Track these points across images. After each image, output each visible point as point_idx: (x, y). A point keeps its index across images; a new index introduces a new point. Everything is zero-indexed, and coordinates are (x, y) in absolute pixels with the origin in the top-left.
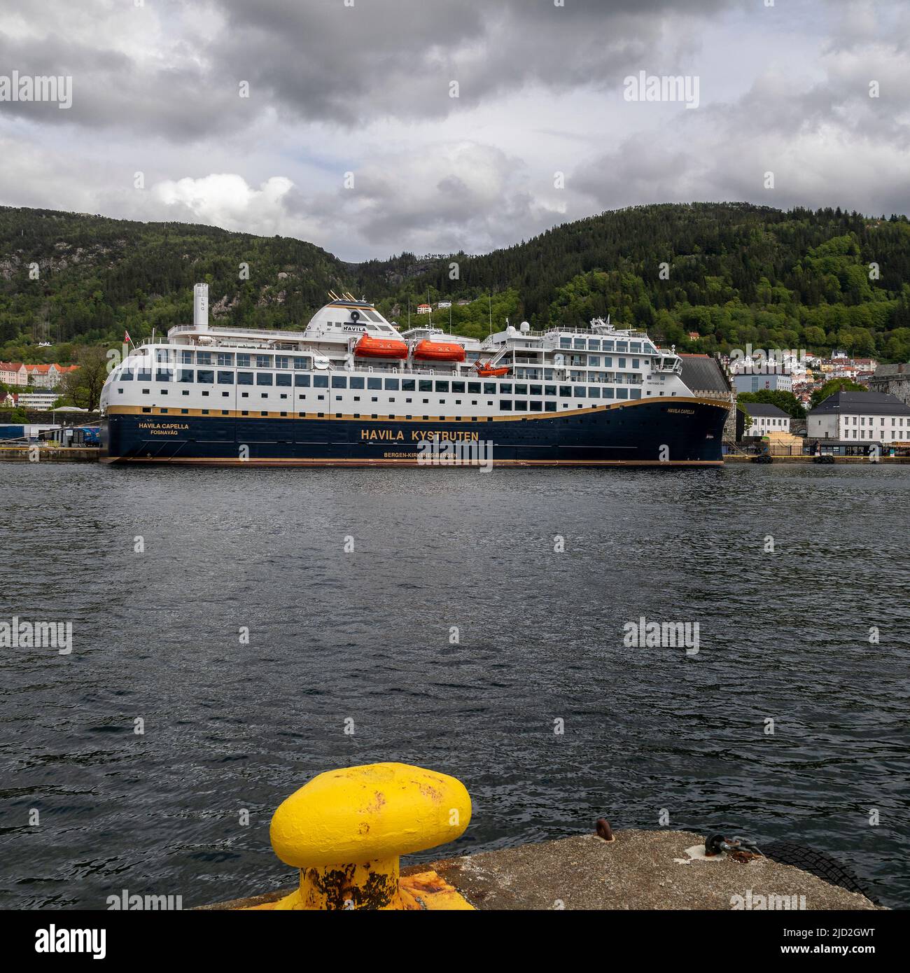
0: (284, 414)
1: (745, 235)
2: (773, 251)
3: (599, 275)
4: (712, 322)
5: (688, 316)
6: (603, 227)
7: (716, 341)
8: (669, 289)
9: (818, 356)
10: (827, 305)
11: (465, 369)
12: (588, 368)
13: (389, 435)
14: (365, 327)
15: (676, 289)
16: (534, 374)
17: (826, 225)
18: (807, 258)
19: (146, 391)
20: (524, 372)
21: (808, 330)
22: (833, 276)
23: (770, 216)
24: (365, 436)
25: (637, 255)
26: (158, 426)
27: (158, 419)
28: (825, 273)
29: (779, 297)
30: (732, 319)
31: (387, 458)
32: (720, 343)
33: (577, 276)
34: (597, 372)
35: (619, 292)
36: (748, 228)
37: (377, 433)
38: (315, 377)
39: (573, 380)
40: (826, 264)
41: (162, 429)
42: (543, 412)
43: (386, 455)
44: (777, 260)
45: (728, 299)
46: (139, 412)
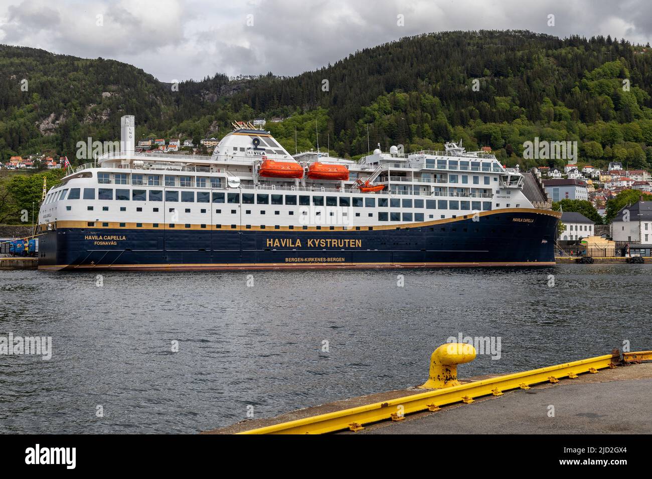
0: (203, 226)
1: (529, 60)
2: (554, 74)
3: (401, 96)
4: (503, 138)
5: (481, 132)
6: (402, 52)
7: (506, 155)
8: (463, 108)
9: (597, 167)
10: (602, 122)
11: (348, 186)
12: (449, 184)
13: (289, 243)
14: (264, 152)
15: (469, 108)
16: (404, 190)
17: (599, 51)
18: (584, 80)
19: (90, 208)
20: (397, 188)
21: (587, 144)
22: (607, 96)
23: (549, 43)
24: (270, 244)
25: (433, 77)
26: (101, 238)
27: (100, 232)
28: (600, 94)
29: (560, 115)
30: (520, 135)
31: (288, 262)
32: (510, 156)
33: (380, 97)
34: (456, 188)
35: (419, 111)
36: (531, 53)
37: (280, 241)
38: (229, 194)
39: (436, 194)
40: (601, 85)
41: (103, 240)
42: (414, 222)
43: (287, 260)
44: (557, 82)
45: (516, 117)
46: (85, 226)
